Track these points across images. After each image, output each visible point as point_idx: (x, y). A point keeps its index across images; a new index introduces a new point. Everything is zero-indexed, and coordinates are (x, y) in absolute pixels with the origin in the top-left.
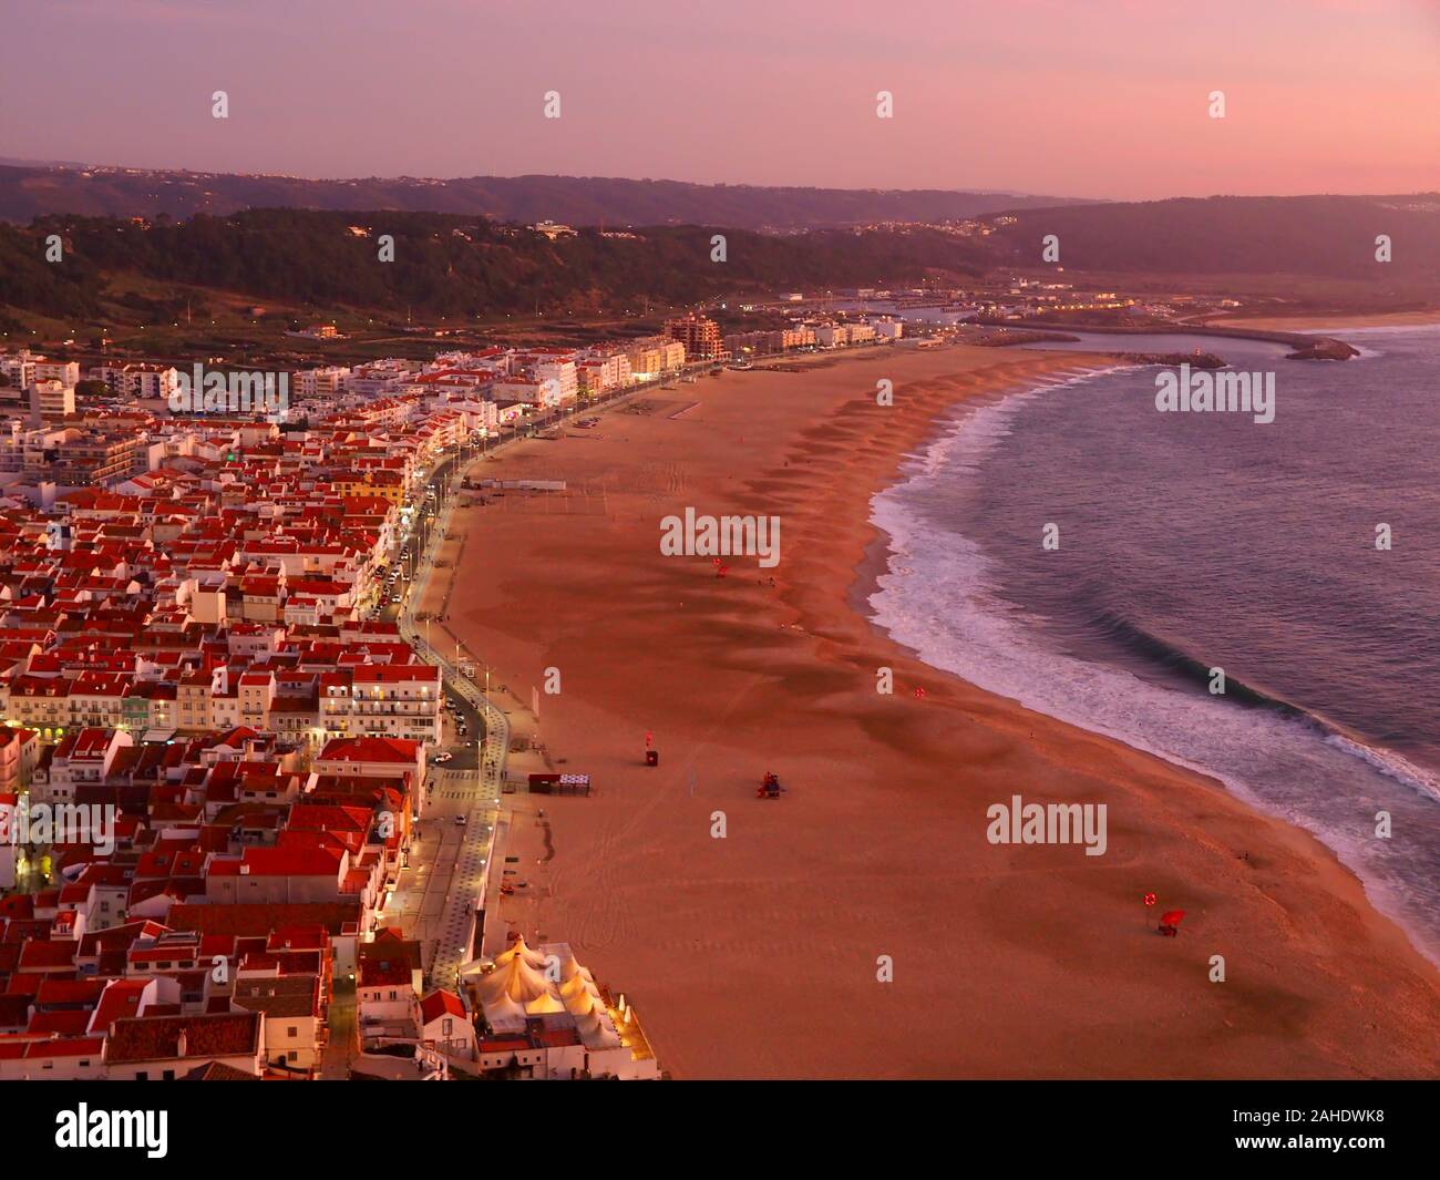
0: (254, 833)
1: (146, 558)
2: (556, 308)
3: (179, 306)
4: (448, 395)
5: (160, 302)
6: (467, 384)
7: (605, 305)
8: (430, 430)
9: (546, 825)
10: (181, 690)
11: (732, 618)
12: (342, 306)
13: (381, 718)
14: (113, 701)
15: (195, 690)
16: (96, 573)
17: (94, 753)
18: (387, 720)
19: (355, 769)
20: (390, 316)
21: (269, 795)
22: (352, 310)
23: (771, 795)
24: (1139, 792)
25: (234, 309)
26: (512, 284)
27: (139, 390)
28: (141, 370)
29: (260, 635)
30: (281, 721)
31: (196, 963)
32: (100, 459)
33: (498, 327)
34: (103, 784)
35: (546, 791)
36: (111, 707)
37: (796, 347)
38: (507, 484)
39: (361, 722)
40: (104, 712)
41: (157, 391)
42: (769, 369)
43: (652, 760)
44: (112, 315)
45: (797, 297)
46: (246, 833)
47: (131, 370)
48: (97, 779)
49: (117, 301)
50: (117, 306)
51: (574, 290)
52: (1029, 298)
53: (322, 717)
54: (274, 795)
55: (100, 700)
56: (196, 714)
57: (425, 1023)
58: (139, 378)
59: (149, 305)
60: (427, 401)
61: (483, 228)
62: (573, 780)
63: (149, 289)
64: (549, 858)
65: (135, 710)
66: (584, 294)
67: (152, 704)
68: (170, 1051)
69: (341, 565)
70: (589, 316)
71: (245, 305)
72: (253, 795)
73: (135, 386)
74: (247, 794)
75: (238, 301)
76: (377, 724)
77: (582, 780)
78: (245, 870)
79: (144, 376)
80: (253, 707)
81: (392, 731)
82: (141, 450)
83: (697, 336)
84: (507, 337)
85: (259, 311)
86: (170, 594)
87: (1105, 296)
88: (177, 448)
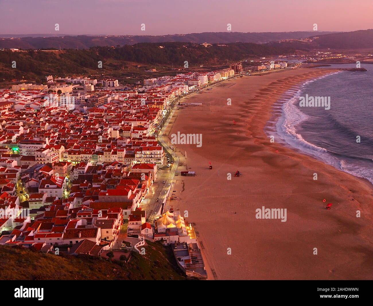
0: (112, 186)
1: (103, 123)
2: (207, 63)
3: (121, 66)
4: (177, 84)
5: (117, 65)
6: (182, 81)
7: (218, 61)
9: (184, 183)
10: (105, 153)
11: (236, 134)
12: (158, 64)
14: (90, 155)
15: (108, 153)
16: (91, 127)
17: (83, 168)
18: (150, 159)
19: (140, 171)
20: (168, 66)
21: (119, 177)
22: (160, 65)
23: (238, 176)
24: (327, 175)
25: (134, 66)
26: (196, 58)
27: (110, 85)
28: (110, 80)
29: (124, 140)
30: (127, 160)
31: (92, 216)
32: (97, 101)
33: (193, 68)
34: (85, 174)
35: (185, 175)
36: (90, 157)
37: (261, 70)
38: (188, 104)
39: (145, 160)
40: (88, 158)
41: (114, 85)
42: (254, 75)
43: (211, 168)
44: (106, 68)
45: (264, 58)
46: (111, 186)
47: (108, 81)
48: (84, 173)
49: (108, 65)
50: (107, 66)
51: (211, 59)
52: (320, 56)
53: (136, 159)
54: (120, 177)
55: (87, 155)
56: (108, 158)
57: (142, 230)
58: (110, 82)
59: (114, 66)
60: (172, 85)
61: (190, 45)
62: (191, 173)
63: (115, 62)
64: (183, 191)
65: (95, 157)
66: (213, 59)
67: (98, 156)
68: (77, 237)
69: (146, 124)
70: (214, 64)
71: (136, 65)
73: (109, 84)
74: (114, 177)
75: (134, 64)
76: (148, 160)
77: (193, 173)
78: (107, 194)
80: (120, 157)
81: (151, 162)
82: (107, 98)
83: (237, 68)
84: (195, 70)
85: (139, 66)
86: (107, 131)
87: (339, 55)
88: (114, 98)
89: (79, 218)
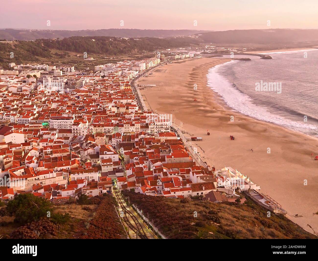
1: (97, 101)
2: (130, 53)
3: (65, 55)
5: (61, 54)
6: (127, 68)
7: (138, 52)
8: (128, 76)
9: (199, 146)
10: (124, 125)
11: (202, 108)
12: (92, 54)
13: (160, 129)
14: (112, 128)
15: (127, 125)
16: (91, 104)
17: (119, 137)
19: (166, 138)
20: (101, 55)
21: (157, 143)
22: (94, 54)
23: (233, 139)
24: (293, 136)
25: (74, 55)
26: (122, 49)
27: (68, 71)
28: (68, 67)
29: (131, 115)
30: (142, 130)
31: (180, 174)
32: (75, 84)
33: (121, 57)
35: (195, 140)
36: (112, 129)
37: (177, 59)
38: (145, 86)
39: (156, 130)
41: (71, 71)
42: (175, 63)
43: (209, 134)
44: (53, 57)
45: (169, 50)
46: (163, 150)
47: (66, 67)
48: (120, 142)
49: (53, 54)
50: (54, 55)
51: (132, 50)
52: (210, 49)
53: (150, 129)
55: (110, 127)
56: (127, 129)
57: (223, 182)
59: (59, 55)
60: (123, 71)
61: (115, 39)
62: (199, 138)
64: (204, 152)
65: (116, 129)
66: (134, 50)
67: (119, 128)
69: (132, 101)
70: (136, 54)
71: (76, 54)
72: (154, 143)
75: (74, 54)
76: (159, 130)
77: (201, 138)
78: (173, 157)
79: (68, 68)
80: (137, 128)
81: (162, 131)
82: (82, 82)
83: (161, 57)
84: (124, 58)
85: (78, 55)
86: (108, 108)
87: (222, 48)
88: (86, 81)
89: (170, 176)
